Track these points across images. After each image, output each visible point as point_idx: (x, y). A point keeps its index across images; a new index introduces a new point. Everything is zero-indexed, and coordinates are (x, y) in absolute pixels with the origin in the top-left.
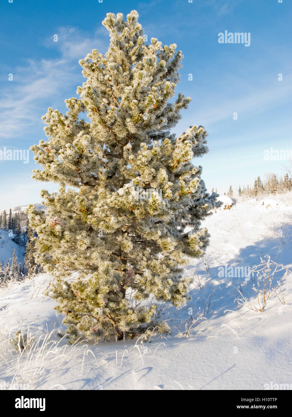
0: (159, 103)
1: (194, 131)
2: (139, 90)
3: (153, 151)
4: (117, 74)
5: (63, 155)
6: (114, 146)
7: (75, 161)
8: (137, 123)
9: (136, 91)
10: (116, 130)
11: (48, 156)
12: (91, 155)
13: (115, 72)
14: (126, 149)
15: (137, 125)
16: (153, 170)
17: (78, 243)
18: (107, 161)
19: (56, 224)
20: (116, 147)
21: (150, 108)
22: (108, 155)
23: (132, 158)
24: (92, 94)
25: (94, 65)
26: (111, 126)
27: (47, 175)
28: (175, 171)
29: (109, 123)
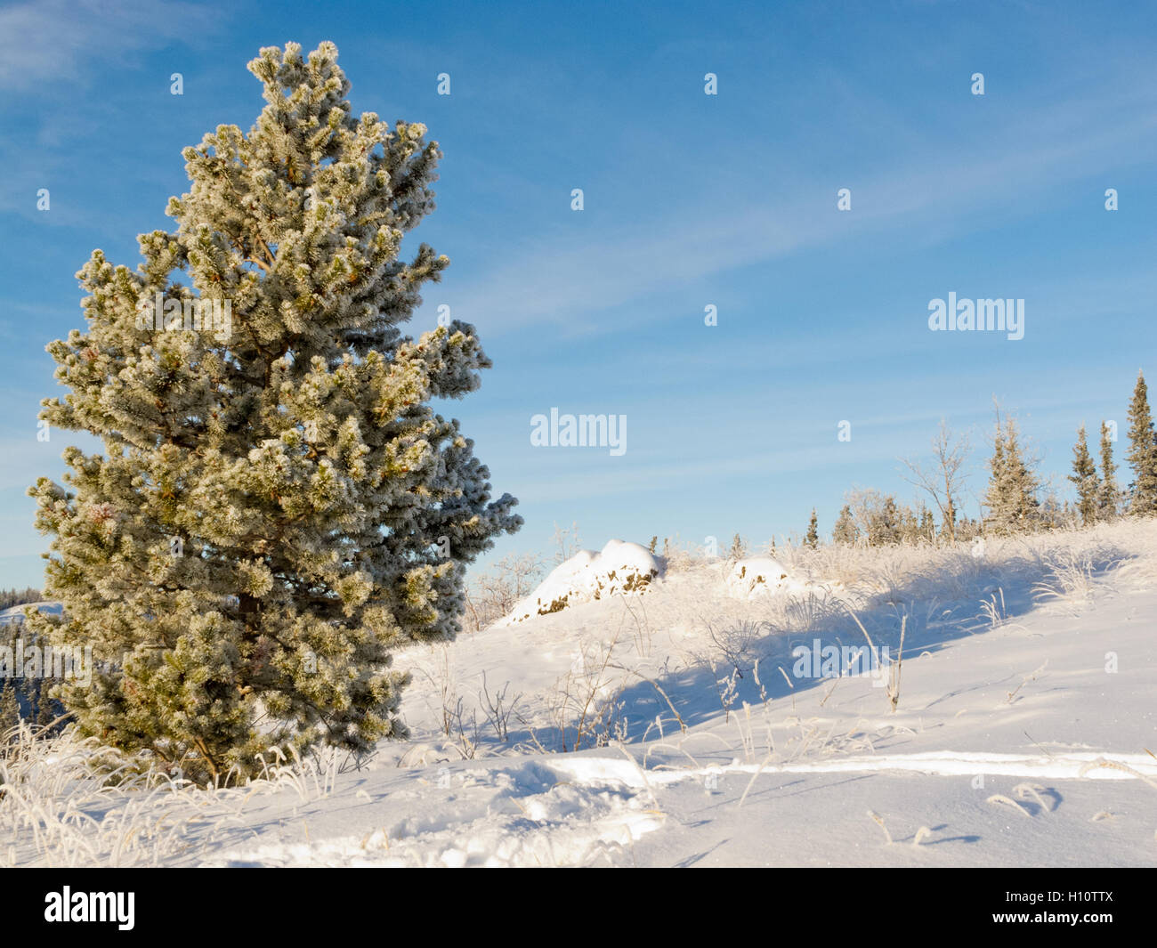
0: (361, 271)
1: (437, 338)
2: (318, 239)
3: (335, 377)
4: (271, 195)
5: (134, 370)
6: (249, 356)
7: (158, 386)
8: (306, 311)
9: (310, 243)
10: (258, 322)
11: (90, 370)
12: (196, 375)
13: (267, 192)
14: (277, 367)
15: (305, 316)
16: (332, 418)
17: (152, 563)
18: (231, 392)
19: (105, 518)
20: (254, 359)
21: (337, 282)
22: (234, 376)
23: (287, 389)
24: (210, 244)
25: (220, 163)
26: (247, 312)
27: (89, 413)
28: (383, 424)
29: (242, 307)
